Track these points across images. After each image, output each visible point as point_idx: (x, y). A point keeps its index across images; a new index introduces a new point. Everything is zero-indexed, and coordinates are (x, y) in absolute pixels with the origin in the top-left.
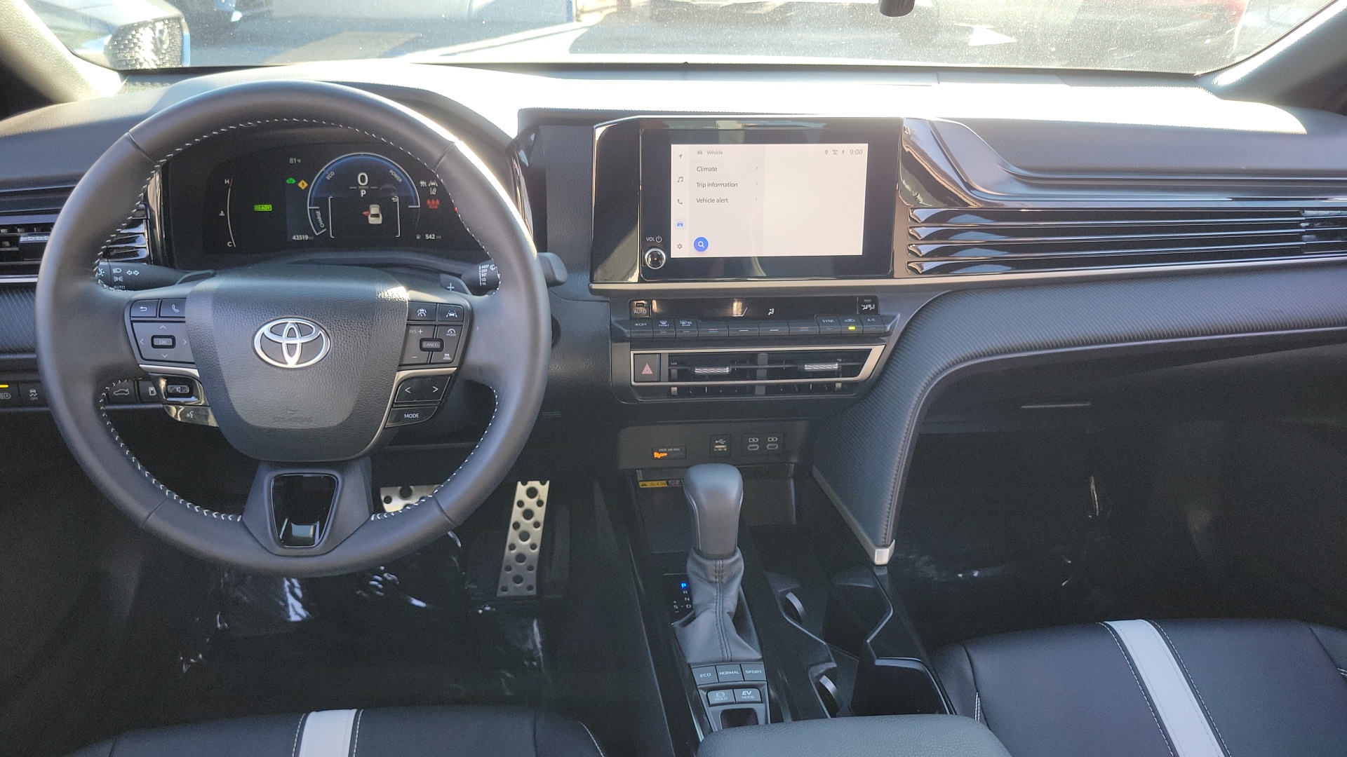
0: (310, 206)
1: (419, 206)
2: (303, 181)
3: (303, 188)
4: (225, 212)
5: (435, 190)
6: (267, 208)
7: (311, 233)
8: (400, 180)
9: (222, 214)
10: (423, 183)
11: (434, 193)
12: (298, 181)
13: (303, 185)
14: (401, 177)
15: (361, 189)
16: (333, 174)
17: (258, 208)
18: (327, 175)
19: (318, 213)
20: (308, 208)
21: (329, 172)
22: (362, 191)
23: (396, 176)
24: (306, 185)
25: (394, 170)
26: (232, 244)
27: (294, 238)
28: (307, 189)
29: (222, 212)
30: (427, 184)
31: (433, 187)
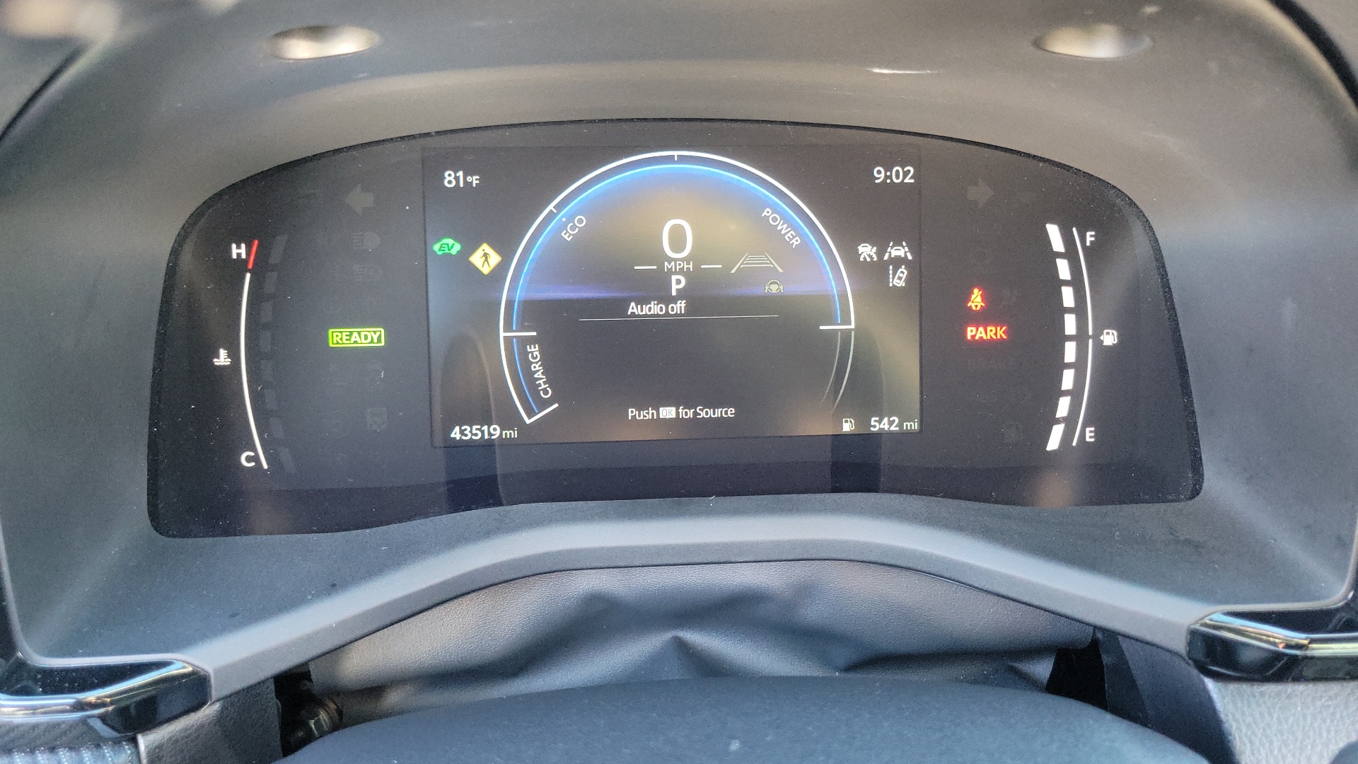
0: (508, 328)
1: (852, 326)
2: (485, 247)
3: (486, 270)
4: (234, 355)
5: (903, 272)
6: (369, 337)
7: (510, 419)
8: (796, 242)
9: (222, 359)
10: (867, 251)
11: (901, 284)
12: (469, 248)
13: (485, 259)
14: (799, 233)
15: (670, 273)
16: (581, 222)
17: (338, 338)
18: (563, 227)
19: (534, 350)
20: (502, 334)
21: (571, 218)
22: (674, 278)
23: (783, 227)
24: (495, 259)
25: (775, 209)
26: (256, 459)
27: (456, 434)
28: (501, 270)
29: (223, 353)
30: (880, 253)
31: (897, 262)
